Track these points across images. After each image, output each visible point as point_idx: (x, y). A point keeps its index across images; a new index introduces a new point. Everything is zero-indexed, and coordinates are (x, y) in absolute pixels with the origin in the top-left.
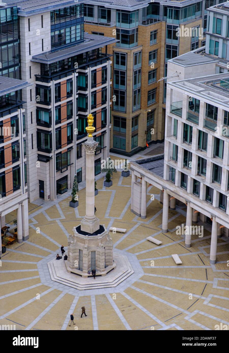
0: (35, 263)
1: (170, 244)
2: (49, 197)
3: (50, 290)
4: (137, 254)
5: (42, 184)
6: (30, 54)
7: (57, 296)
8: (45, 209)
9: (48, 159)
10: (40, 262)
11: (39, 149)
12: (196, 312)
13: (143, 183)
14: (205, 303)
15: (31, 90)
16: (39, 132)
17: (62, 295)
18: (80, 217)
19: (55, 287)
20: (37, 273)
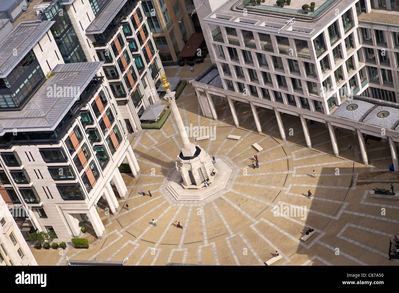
0: (157, 191)
1: (247, 135)
2: (137, 128)
3: (180, 209)
4: (227, 154)
5: (128, 122)
6: (83, 30)
7: (187, 212)
8: (139, 140)
9: (126, 102)
10: (161, 189)
11: (116, 96)
12: (290, 186)
13: (208, 95)
14: (294, 176)
15: (94, 56)
16: (111, 85)
17: (190, 210)
18: (169, 137)
19: (182, 205)
20: (163, 199)
